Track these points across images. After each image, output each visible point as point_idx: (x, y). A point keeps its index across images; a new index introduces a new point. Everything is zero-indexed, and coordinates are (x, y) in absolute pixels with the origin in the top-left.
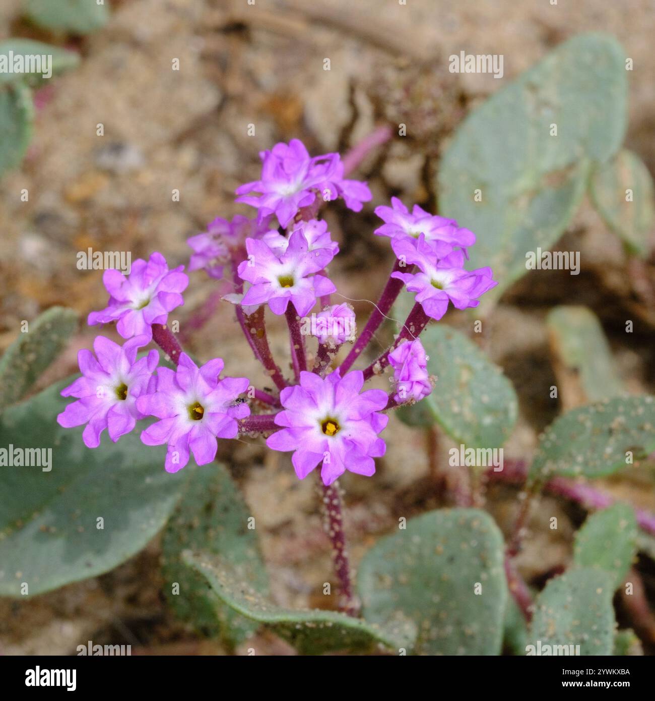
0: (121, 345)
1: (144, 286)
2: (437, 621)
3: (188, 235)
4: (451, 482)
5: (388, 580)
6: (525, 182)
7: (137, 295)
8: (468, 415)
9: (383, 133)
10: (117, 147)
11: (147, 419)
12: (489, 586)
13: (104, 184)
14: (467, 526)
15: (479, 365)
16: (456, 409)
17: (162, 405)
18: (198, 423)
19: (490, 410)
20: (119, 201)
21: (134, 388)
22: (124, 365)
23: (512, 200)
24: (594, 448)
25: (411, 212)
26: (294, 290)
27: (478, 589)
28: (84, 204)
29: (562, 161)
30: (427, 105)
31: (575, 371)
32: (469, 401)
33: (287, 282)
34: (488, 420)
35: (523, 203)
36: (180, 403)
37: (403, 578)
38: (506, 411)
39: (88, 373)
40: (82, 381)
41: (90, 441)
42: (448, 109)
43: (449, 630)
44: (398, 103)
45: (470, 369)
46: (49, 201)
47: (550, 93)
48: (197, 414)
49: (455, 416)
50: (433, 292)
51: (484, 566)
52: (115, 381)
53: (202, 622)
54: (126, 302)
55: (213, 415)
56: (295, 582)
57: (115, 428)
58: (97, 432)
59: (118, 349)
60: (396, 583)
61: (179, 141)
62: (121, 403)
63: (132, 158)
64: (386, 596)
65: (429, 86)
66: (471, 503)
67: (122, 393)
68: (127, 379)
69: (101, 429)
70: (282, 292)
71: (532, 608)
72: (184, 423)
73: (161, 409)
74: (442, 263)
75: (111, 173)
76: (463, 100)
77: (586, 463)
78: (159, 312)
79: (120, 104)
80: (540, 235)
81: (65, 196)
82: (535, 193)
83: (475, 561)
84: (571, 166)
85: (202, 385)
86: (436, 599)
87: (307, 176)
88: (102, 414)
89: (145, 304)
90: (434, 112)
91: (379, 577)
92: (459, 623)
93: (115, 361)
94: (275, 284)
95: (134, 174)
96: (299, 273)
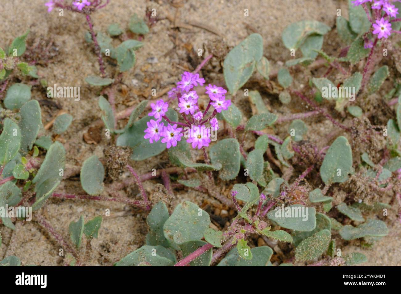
0: (156, 121)
1: (159, 106)
2: (226, 162)
3: (169, 77)
4: (229, 131)
5: (216, 153)
6: (242, 66)
7: (158, 109)
8: (232, 118)
9: (211, 56)
10: (152, 59)
11: (162, 137)
12: (237, 154)
13: (150, 66)
14: (232, 142)
15: (234, 107)
16: (229, 117)
17: (165, 134)
18: (172, 137)
19: (236, 117)
20: (153, 70)
21: (159, 130)
22: (157, 125)
23: (239, 70)
24: (258, 124)
25: (213, 87)
26: (190, 108)
27: (235, 155)
28: (145, 72)
29: (250, 61)
30: (220, 50)
31: (255, 105)
32: (232, 115)
33: (188, 106)
34: (236, 119)
35: (242, 70)
36: (169, 133)
37: (219, 153)
38: (240, 117)
39: (149, 127)
40: (148, 129)
41: (151, 142)
42: (225, 50)
43: (229, 163)
44: (214, 50)
45: (232, 108)
46: (138, 71)
47: (246, 47)
48: (172, 135)
49: (229, 118)
50: (219, 106)
51: (236, 150)
52: (155, 129)
53: (177, 164)
54: (156, 110)
55: (175, 136)
56: (196, 153)
57: (156, 139)
58: (152, 140)
59: (155, 122)
60: (218, 154)
61: (165, 56)
62: (157, 133)
63: (156, 60)
64: (215, 157)
65: (220, 45)
66: (233, 137)
67: (157, 131)
68: (158, 128)
69: (153, 139)
70: (187, 109)
71: (247, 158)
72: (170, 137)
73: (165, 135)
74: (220, 99)
75: (151, 64)
76: (228, 48)
77: (257, 128)
78: (163, 113)
79: (152, 48)
80: (245, 77)
81: (141, 69)
82: (244, 68)
83: (234, 149)
84: (251, 62)
85: (173, 130)
86: (226, 157)
87: (191, 80)
88: (153, 136)
89: (160, 111)
90: (222, 51)
91: (214, 153)
92: (231, 162)
93: (155, 125)
94: (186, 107)
95: (156, 64)
96: (191, 104)
